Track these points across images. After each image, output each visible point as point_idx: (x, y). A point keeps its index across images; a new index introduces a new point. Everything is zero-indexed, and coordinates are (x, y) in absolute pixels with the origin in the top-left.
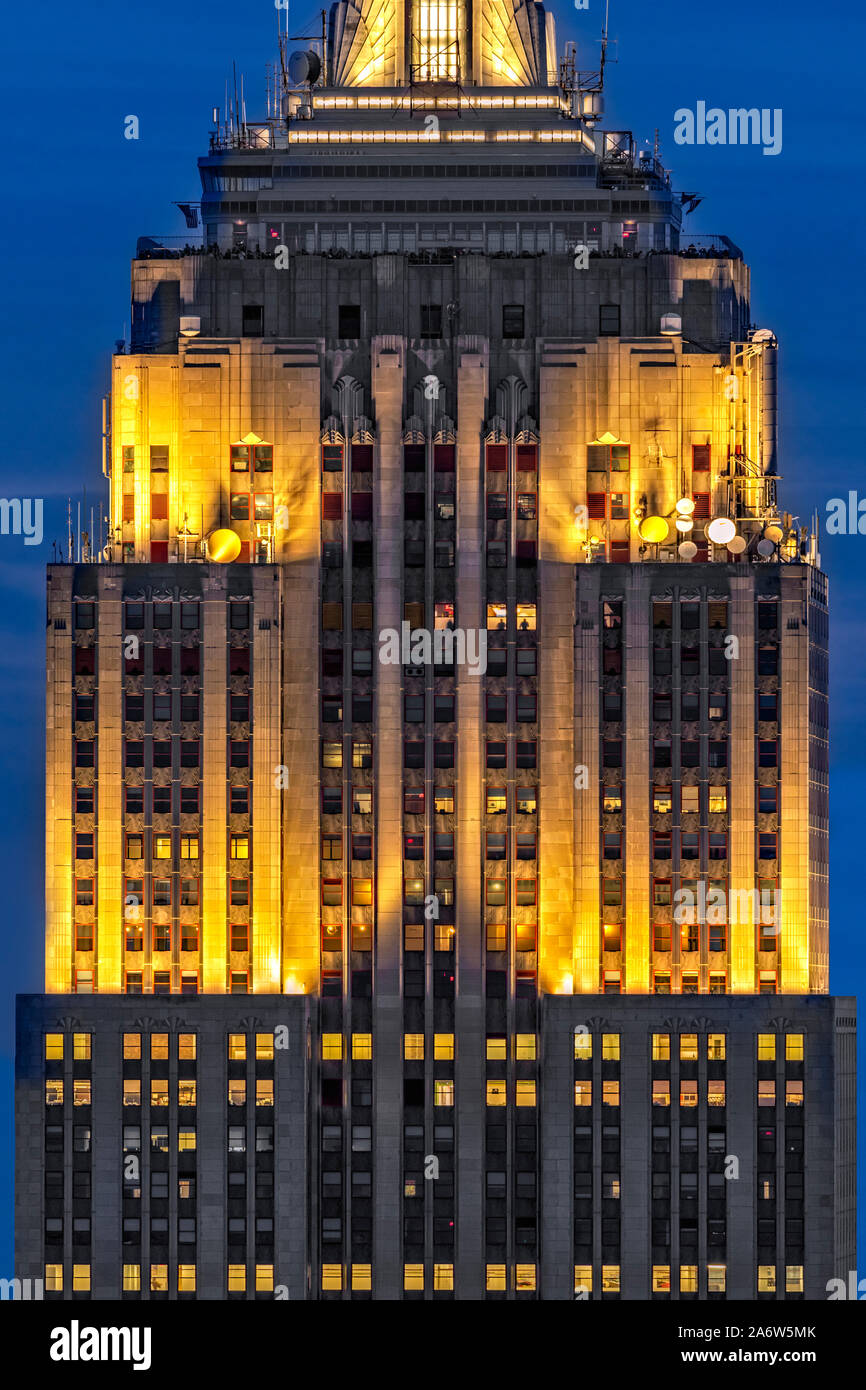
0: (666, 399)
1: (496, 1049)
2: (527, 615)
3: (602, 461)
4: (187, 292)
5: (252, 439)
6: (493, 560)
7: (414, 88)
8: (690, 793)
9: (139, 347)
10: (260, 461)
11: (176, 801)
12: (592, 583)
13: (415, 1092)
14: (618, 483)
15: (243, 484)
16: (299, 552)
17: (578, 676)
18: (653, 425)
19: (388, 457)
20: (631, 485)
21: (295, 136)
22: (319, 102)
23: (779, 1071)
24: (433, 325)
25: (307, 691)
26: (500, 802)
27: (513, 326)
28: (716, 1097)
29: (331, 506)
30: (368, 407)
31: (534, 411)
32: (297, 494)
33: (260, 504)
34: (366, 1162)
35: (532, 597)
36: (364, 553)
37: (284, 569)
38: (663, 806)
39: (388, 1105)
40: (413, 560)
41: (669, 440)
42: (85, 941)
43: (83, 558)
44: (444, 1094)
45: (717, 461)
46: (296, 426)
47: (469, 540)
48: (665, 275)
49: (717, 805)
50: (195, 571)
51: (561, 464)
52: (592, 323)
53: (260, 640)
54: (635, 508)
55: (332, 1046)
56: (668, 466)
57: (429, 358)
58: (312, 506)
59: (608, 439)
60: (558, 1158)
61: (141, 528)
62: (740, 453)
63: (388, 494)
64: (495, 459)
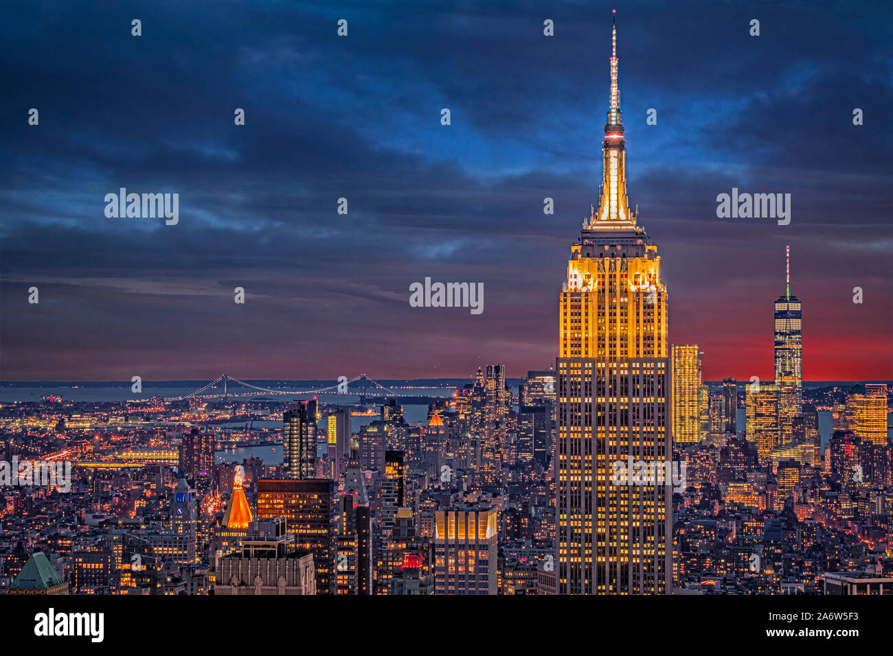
0: (645, 267)
1: (622, 366)
2: (626, 300)
3: (637, 276)
4: (579, 251)
5: (588, 273)
6: (621, 292)
7: (610, 220)
8: (649, 327)
9: (573, 259)
10: (589, 277)
11: (578, 328)
12: (635, 295)
13: (611, 372)
14: (639, 280)
15: (587, 280)
16: (595, 290)
17: (633, 309)
18: (643, 271)
19: (607, 276)
20: (640, 280)
21: (594, 228)
22: (597, 222)
23: (661, 369)
24: (613, 256)
25: (596, 311)
26: (622, 328)
27: (624, 256)
28: (652, 373)
29: (599, 283)
30: (604, 268)
31: (627, 269)
32: (594, 281)
33: (589, 283)
34: (604, 383)
35: (627, 296)
36: (604, 290)
37: (593, 293)
38: (645, 329)
39: (607, 374)
40: (610, 291)
41: (646, 273)
42: (565, 353)
43: (565, 291)
44: (615, 372)
45: (652, 276)
46: (594, 271)
47: (618, 289)
48: (644, 249)
49: (652, 329)
50: (580, 294)
51: (631, 277)
52: (635, 255)
53: (589, 304)
54: (641, 284)
55: (599, 365)
56: (646, 277)
57: (613, 261)
58: (596, 283)
59: (637, 273)
60: (630, 381)
61: (573, 287)
62: (655, 275)
63: (607, 281)
64: (622, 276)
